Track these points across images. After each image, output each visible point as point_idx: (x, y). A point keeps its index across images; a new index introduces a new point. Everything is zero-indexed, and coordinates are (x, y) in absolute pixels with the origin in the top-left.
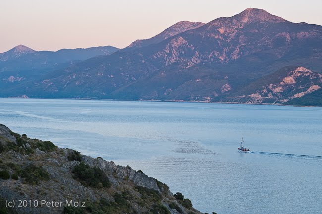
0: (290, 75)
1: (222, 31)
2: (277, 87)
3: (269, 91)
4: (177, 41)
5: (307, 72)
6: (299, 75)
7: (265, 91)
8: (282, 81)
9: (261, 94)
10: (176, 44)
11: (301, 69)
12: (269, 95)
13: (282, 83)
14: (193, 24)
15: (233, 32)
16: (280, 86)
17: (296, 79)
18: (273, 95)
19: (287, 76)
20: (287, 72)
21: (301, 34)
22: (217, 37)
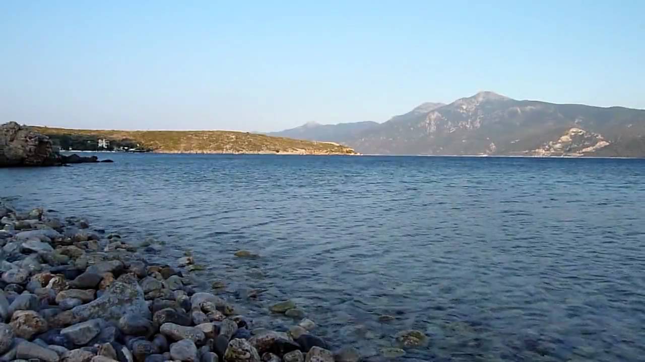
0: (567, 134)
1: (464, 107)
2: (556, 144)
3: (550, 147)
4: (433, 114)
5: (581, 132)
6: (573, 134)
7: (547, 147)
8: (559, 139)
9: (544, 149)
10: (433, 117)
11: (574, 130)
12: (551, 150)
13: (560, 141)
14: (435, 105)
15: (472, 108)
16: (560, 143)
17: (571, 137)
18: (555, 150)
19: (564, 135)
20: (563, 132)
21: (528, 108)
22: (462, 111)
